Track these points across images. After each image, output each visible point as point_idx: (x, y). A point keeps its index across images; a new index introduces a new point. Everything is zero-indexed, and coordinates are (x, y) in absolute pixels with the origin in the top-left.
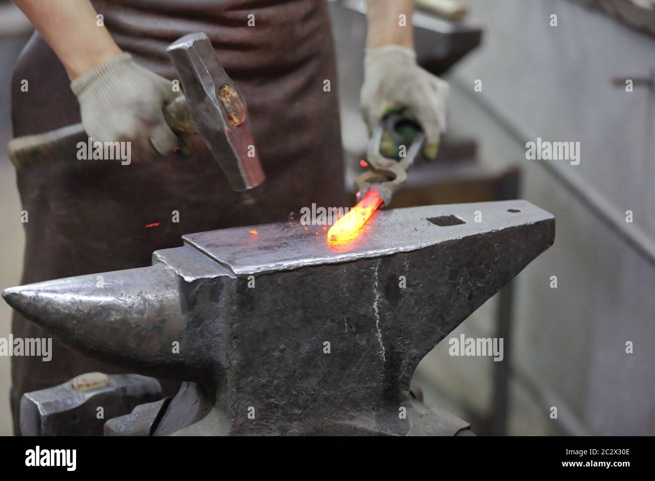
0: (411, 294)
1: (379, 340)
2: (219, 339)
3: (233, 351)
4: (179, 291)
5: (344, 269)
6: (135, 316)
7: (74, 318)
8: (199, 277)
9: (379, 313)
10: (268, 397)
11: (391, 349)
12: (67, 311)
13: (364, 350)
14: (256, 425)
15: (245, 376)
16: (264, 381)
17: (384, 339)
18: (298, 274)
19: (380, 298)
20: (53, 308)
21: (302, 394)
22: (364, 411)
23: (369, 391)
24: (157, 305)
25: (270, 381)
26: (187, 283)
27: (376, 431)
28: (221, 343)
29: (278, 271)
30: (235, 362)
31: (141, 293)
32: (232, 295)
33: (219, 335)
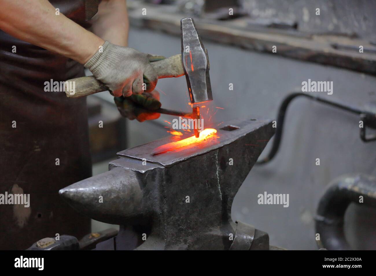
1: (219, 190)
2: (156, 200)
3: (164, 205)
4: (137, 178)
5: (205, 157)
6: (122, 193)
8: (147, 170)
9: (219, 177)
10: (179, 225)
11: (224, 193)
12: (92, 196)
13: (214, 196)
14: (175, 240)
15: (170, 217)
16: (177, 218)
17: (221, 189)
18: (188, 162)
19: (219, 169)
20: (86, 196)
21: (192, 222)
22: (215, 227)
23: (217, 216)
24: (130, 187)
25: (180, 218)
26: (142, 174)
27: (222, 235)
28: (157, 202)
29: (180, 162)
30: (166, 210)
31: (121, 182)
32: (162, 177)
33: (156, 198)
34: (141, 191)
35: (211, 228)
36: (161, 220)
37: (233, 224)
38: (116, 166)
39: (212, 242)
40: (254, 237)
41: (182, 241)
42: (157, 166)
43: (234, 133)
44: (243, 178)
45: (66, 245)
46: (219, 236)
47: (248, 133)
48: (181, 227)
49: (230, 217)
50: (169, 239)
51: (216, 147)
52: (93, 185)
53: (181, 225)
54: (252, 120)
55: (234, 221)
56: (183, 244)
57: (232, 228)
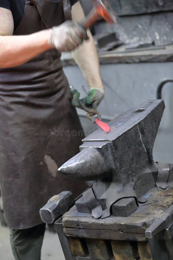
0: (147, 131)
1: (144, 147)
2: (111, 162)
3: (117, 163)
4: (98, 152)
5: (132, 130)
6: (92, 162)
7: (79, 169)
8: (103, 146)
9: (142, 139)
10: (127, 172)
11: (147, 148)
12: (77, 168)
13: (142, 151)
14: (127, 181)
15: (121, 169)
17: (145, 146)
18: (123, 135)
19: (141, 135)
20: (73, 169)
21: (133, 169)
22: (146, 168)
23: (146, 162)
24: (96, 158)
25: (126, 168)
26: (100, 148)
27: (151, 172)
28: (112, 162)
29: (120, 136)
30: (118, 166)
31: (90, 156)
32: (112, 148)
33: (111, 160)
34: (103, 158)
35: (144, 170)
36: (117, 172)
37: (155, 164)
38: (84, 148)
39: (147, 177)
40: (169, 169)
41: (131, 180)
42: (108, 142)
43: (144, 112)
44: (155, 137)
45: (66, 197)
46: (150, 173)
47: (151, 110)
48: (128, 173)
49: (153, 161)
50: (124, 181)
51: (136, 123)
52: (75, 161)
53: (128, 172)
54: (150, 103)
55: (155, 162)
56: (132, 182)
57: (156, 167)
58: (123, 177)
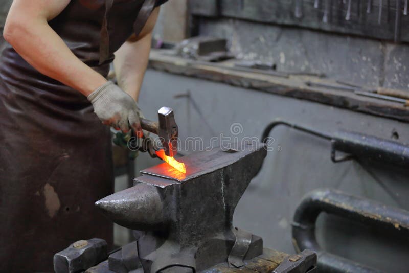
0: (232, 182)
1: (224, 202)
2: (173, 211)
3: (180, 215)
4: (158, 193)
5: (213, 175)
6: (146, 205)
7: (125, 210)
8: (166, 186)
9: (223, 191)
10: (192, 231)
11: (227, 205)
12: (122, 207)
13: (219, 207)
15: (184, 224)
16: (190, 225)
18: (199, 178)
19: (224, 185)
20: (117, 207)
21: (201, 228)
22: (220, 232)
23: (221, 224)
24: (152, 199)
25: (192, 225)
26: (162, 188)
27: (225, 239)
28: (174, 212)
29: (194, 179)
30: (181, 219)
31: (145, 196)
32: (179, 191)
33: (173, 209)
34: (161, 203)
35: (216, 234)
36: (177, 227)
37: (234, 230)
38: (140, 183)
39: (218, 245)
40: (252, 241)
41: (193, 244)
42: (175, 182)
43: (235, 155)
44: (242, 193)
46: (223, 241)
47: (246, 155)
48: (193, 233)
49: (232, 224)
50: (183, 243)
51: (221, 166)
52: (123, 198)
55: (234, 227)
56: (194, 246)
57: (233, 234)
58: (184, 235)
